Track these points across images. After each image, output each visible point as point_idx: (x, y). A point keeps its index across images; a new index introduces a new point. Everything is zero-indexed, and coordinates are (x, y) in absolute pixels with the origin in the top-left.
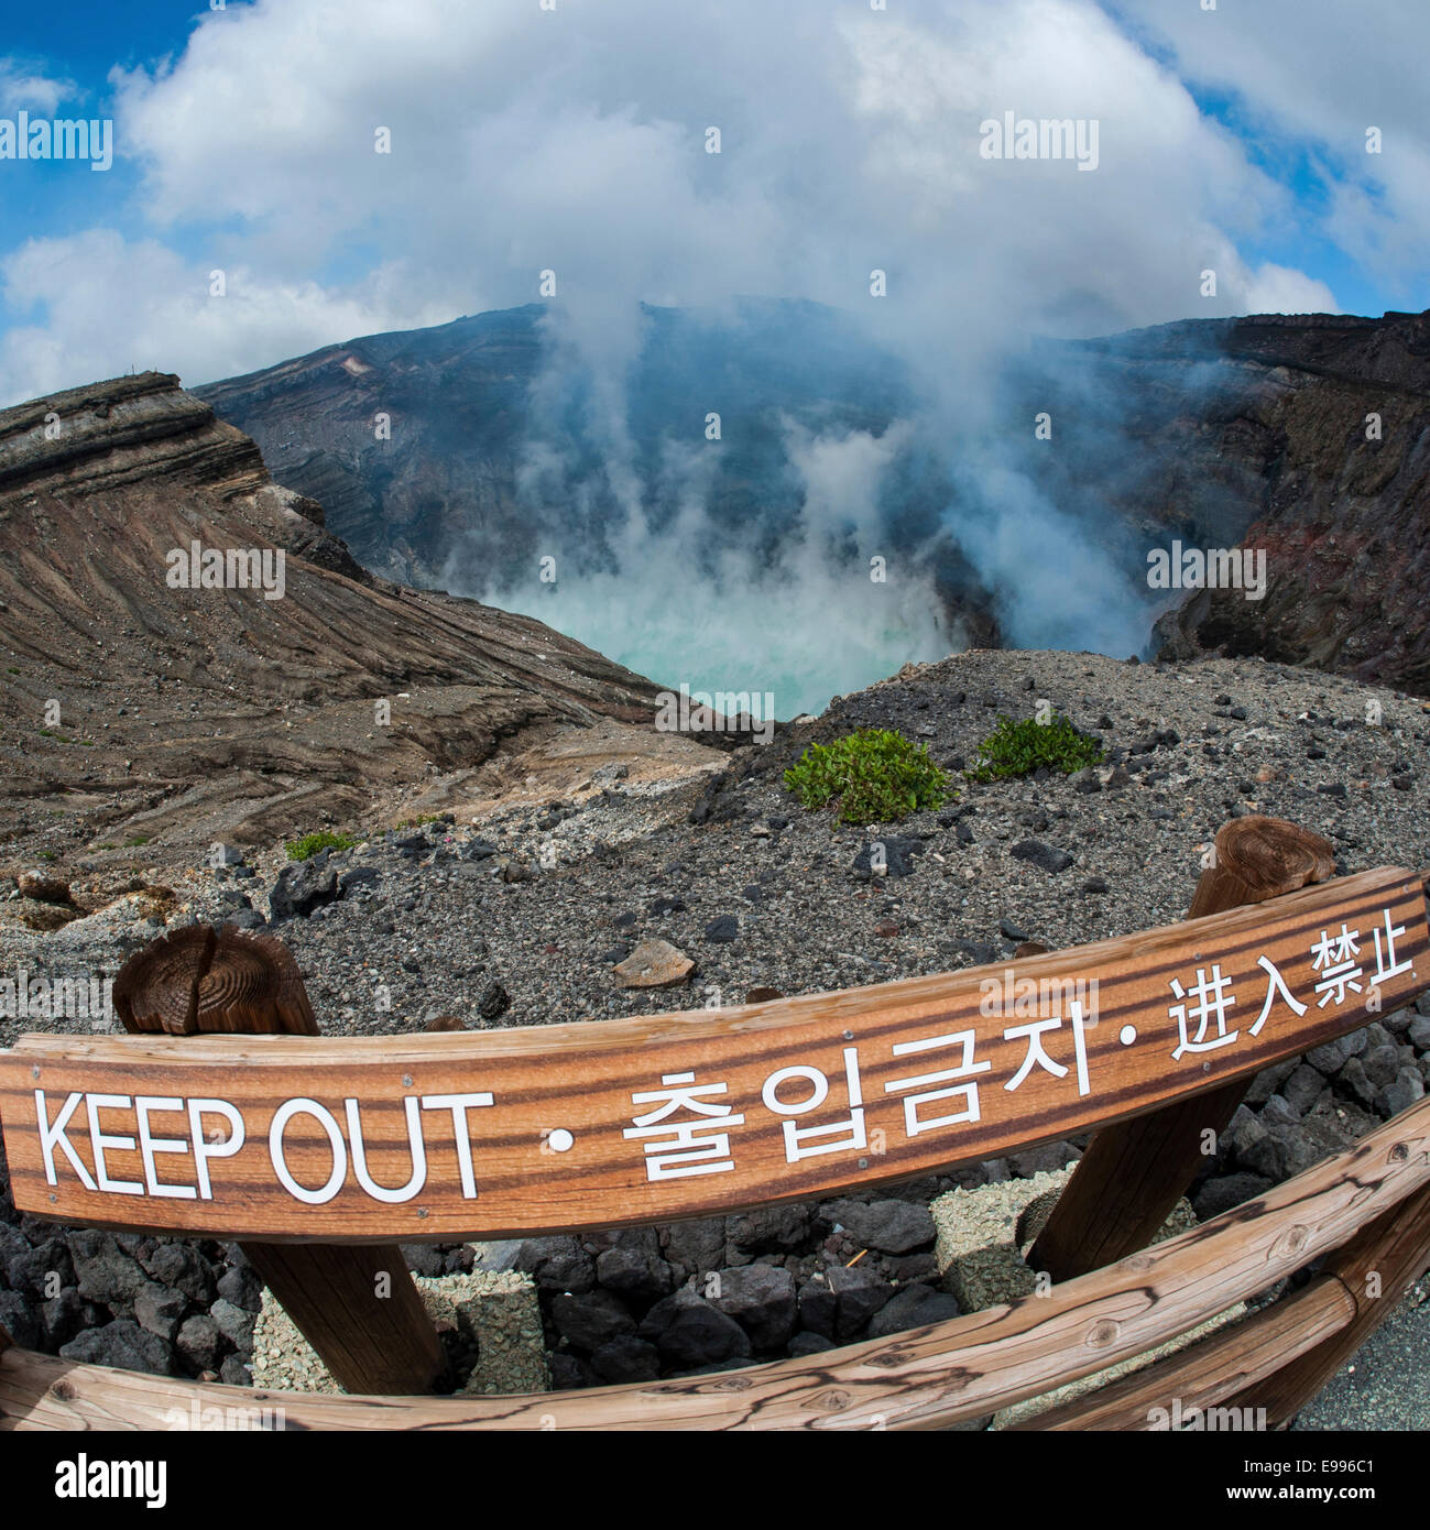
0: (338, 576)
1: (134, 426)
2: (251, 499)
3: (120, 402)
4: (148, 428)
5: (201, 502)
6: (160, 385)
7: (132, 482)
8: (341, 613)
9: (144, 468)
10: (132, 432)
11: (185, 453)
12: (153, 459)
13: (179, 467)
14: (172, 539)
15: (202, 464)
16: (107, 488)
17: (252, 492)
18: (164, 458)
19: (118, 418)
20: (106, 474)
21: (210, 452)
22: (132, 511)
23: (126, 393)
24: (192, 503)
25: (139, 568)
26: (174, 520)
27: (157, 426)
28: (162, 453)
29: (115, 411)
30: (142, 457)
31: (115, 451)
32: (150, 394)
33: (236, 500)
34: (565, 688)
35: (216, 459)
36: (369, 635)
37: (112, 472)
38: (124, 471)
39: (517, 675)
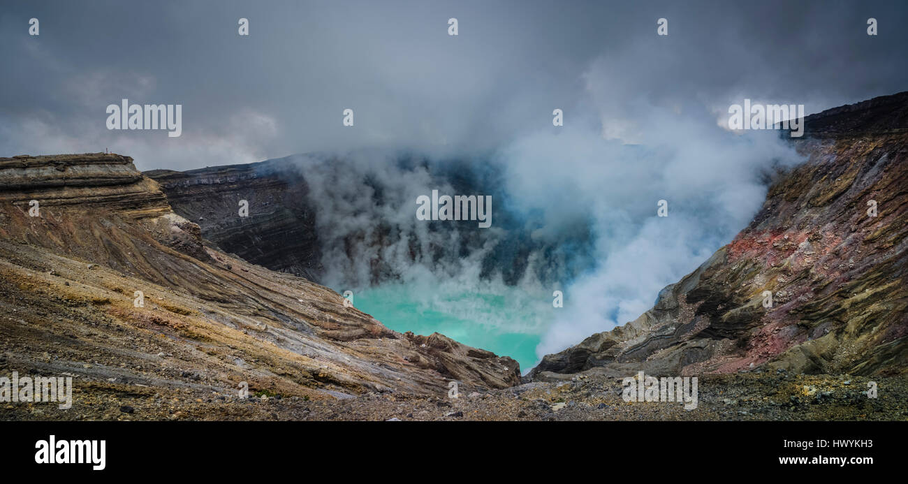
0: (189, 257)
1: (82, 178)
2: (155, 221)
3: (74, 165)
4: (92, 180)
5: (116, 218)
6: (106, 161)
7: (73, 204)
8: (175, 272)
9: (84, 199)
10: (81, 181)
11: (114, 195)
12: (91, 195)
13: (109, 201)
14: (89, 232)
15: (126, 201)
16: (55, 205)
17: (157, 217)
18: (100, 195)
19: (71, 172)
20: (56, 198)
21: (133, 196)
22: (68, 217)
23: (81, 161)
24: (111, 218)
25: (62, 243)
26: (94, 224)
27: (97, 180)
28: (99, 193)
29: (70, 169)
30: (84, 193)
31: (66, 188)
32: (98, 164)
33: (145, 220)
34: (298, 313)
35: (136, 200)
36: (186, 282)
37: (61, 198)
38: (69, 198)
39: (275, 306)
